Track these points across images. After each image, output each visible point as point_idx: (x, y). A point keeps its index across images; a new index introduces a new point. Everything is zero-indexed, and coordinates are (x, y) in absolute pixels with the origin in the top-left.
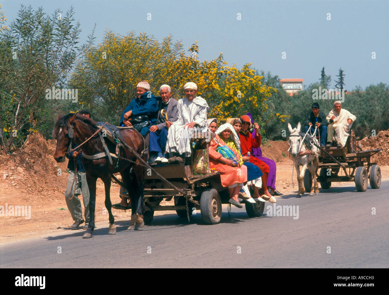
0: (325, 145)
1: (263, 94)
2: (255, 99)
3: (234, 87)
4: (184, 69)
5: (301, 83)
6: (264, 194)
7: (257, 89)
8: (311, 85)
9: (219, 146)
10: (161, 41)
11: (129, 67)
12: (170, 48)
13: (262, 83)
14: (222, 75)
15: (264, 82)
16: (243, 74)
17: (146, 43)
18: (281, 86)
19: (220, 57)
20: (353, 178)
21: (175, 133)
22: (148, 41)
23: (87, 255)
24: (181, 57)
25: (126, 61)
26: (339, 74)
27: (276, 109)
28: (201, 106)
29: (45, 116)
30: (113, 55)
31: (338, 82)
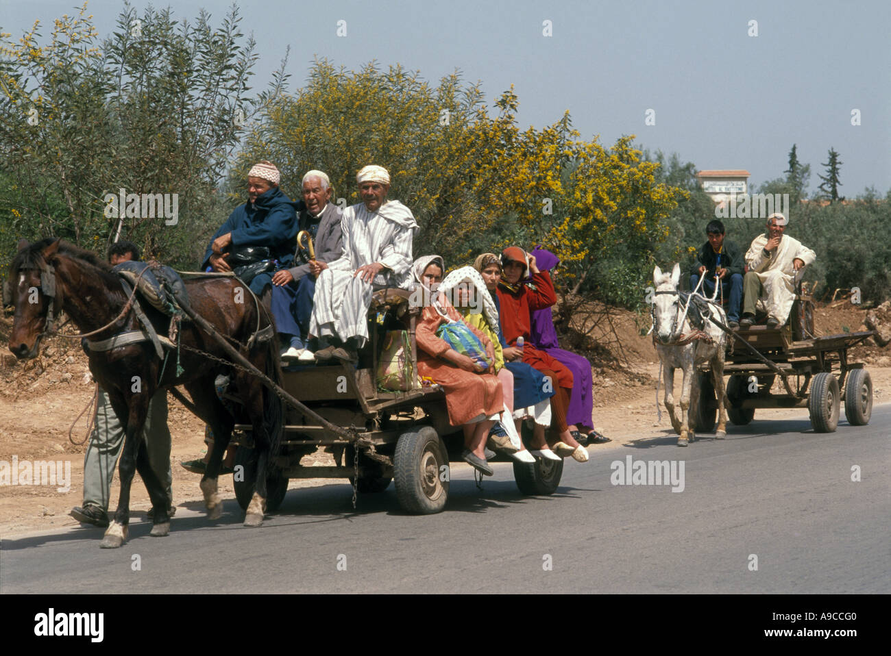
0: (740, 320)
1: (658, 204)
2: (642, 214)
3: (594, 187)
4: (484, 147)
5: (744, 179)
6: (560, 440)
7: (645, 192)
8: (766, 185)
9: (444, 322)
10: (435, 85)
11: (364, 141)
12: (453, 100)
13: (657, 178)
14: (568, 160)
15: (663, 177)
16: (616, 158)
17: (402, 88)
18: (700, 185)
19: (564, 121)
20: (805, 401)
21: (332, 289)
22: (406, 85)
23: (267, 555)
24: (480, 119)
25: (357, 127)
26: (828, 160)
27: (686, 236)
28: (397, 225)
29: (178, 248)
30: (329, 115)
31: (825, 179)
